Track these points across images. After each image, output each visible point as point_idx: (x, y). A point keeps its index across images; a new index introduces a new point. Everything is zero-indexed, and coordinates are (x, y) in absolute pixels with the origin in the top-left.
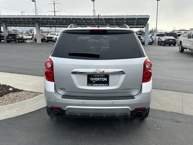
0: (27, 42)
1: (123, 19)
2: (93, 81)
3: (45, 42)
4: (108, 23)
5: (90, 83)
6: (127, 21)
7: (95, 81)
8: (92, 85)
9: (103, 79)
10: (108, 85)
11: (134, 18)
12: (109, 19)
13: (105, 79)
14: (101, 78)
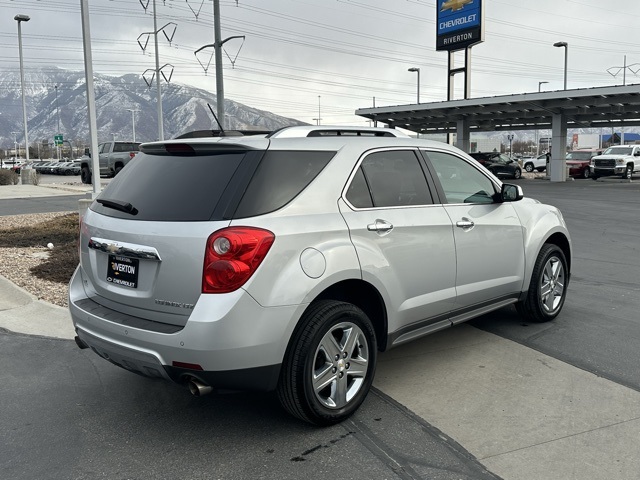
0: (524, 178)
3: (589, 177)
5: (110, 274)
7: (118, 271)
8: (113, 281)
9: (129, 270)
10: (136, 287)
13: (132, 270)
14: (127, 266)
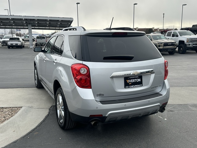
1: (46, 20)
2: (130, 83)
4: (29, 24)
5: (127, 85)
6: (50, 23)
7: (131, 82)
8: (129, 87)
9: (137, 80)
10: (142, 85)
11: (58, 20)
12: (31, 20)
13: (139, 80)
14: (135, 79)
